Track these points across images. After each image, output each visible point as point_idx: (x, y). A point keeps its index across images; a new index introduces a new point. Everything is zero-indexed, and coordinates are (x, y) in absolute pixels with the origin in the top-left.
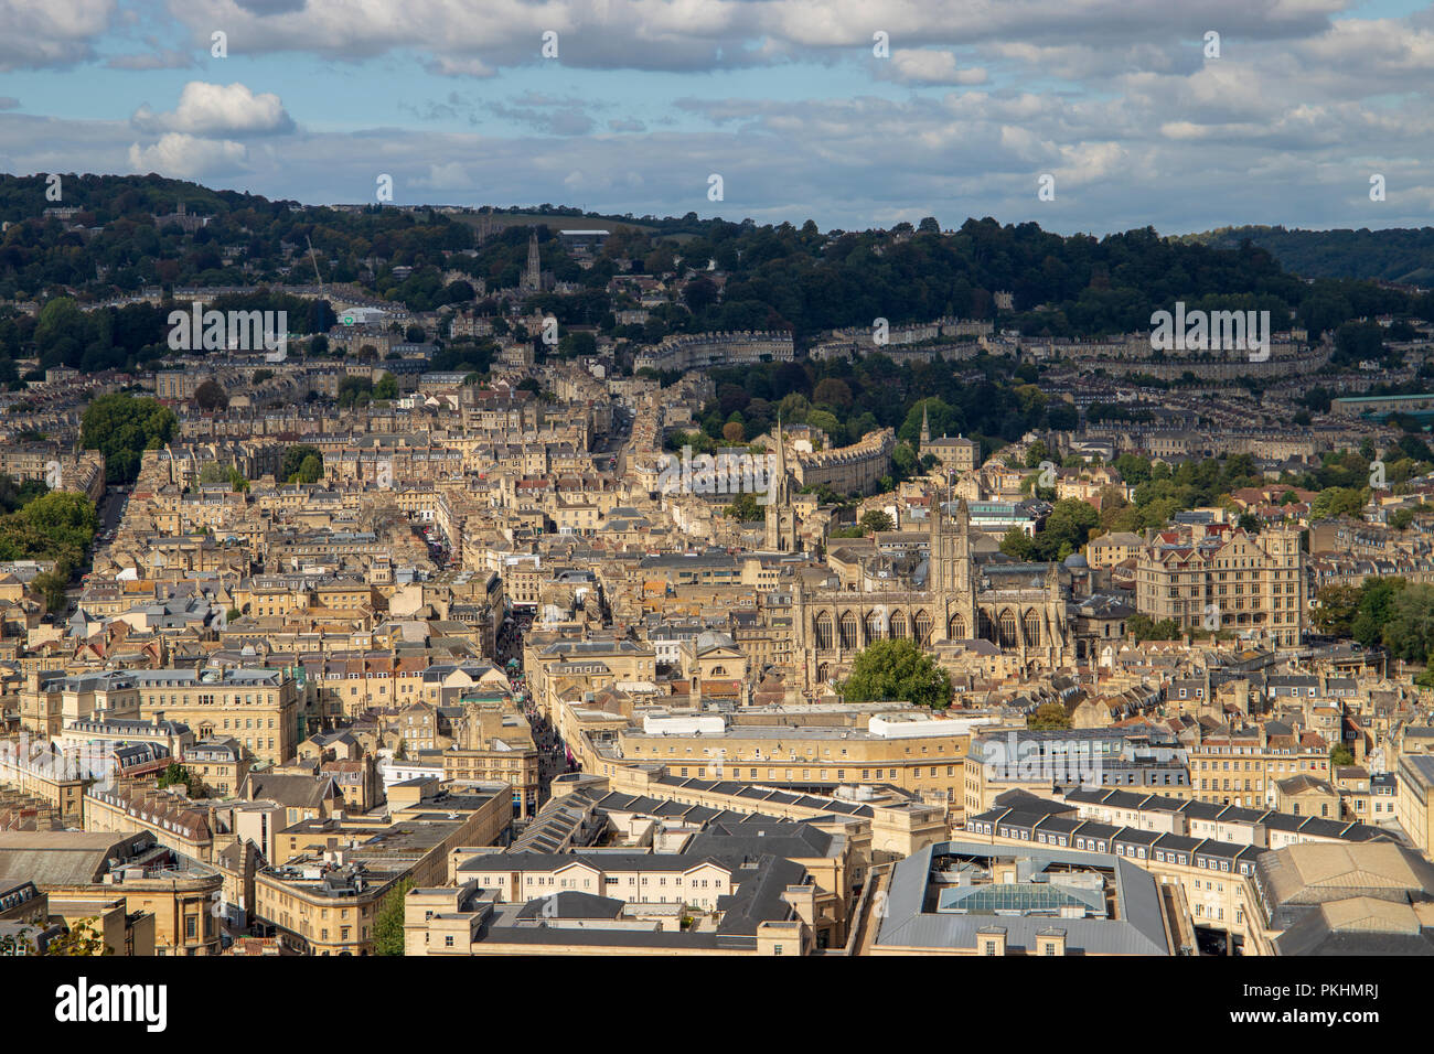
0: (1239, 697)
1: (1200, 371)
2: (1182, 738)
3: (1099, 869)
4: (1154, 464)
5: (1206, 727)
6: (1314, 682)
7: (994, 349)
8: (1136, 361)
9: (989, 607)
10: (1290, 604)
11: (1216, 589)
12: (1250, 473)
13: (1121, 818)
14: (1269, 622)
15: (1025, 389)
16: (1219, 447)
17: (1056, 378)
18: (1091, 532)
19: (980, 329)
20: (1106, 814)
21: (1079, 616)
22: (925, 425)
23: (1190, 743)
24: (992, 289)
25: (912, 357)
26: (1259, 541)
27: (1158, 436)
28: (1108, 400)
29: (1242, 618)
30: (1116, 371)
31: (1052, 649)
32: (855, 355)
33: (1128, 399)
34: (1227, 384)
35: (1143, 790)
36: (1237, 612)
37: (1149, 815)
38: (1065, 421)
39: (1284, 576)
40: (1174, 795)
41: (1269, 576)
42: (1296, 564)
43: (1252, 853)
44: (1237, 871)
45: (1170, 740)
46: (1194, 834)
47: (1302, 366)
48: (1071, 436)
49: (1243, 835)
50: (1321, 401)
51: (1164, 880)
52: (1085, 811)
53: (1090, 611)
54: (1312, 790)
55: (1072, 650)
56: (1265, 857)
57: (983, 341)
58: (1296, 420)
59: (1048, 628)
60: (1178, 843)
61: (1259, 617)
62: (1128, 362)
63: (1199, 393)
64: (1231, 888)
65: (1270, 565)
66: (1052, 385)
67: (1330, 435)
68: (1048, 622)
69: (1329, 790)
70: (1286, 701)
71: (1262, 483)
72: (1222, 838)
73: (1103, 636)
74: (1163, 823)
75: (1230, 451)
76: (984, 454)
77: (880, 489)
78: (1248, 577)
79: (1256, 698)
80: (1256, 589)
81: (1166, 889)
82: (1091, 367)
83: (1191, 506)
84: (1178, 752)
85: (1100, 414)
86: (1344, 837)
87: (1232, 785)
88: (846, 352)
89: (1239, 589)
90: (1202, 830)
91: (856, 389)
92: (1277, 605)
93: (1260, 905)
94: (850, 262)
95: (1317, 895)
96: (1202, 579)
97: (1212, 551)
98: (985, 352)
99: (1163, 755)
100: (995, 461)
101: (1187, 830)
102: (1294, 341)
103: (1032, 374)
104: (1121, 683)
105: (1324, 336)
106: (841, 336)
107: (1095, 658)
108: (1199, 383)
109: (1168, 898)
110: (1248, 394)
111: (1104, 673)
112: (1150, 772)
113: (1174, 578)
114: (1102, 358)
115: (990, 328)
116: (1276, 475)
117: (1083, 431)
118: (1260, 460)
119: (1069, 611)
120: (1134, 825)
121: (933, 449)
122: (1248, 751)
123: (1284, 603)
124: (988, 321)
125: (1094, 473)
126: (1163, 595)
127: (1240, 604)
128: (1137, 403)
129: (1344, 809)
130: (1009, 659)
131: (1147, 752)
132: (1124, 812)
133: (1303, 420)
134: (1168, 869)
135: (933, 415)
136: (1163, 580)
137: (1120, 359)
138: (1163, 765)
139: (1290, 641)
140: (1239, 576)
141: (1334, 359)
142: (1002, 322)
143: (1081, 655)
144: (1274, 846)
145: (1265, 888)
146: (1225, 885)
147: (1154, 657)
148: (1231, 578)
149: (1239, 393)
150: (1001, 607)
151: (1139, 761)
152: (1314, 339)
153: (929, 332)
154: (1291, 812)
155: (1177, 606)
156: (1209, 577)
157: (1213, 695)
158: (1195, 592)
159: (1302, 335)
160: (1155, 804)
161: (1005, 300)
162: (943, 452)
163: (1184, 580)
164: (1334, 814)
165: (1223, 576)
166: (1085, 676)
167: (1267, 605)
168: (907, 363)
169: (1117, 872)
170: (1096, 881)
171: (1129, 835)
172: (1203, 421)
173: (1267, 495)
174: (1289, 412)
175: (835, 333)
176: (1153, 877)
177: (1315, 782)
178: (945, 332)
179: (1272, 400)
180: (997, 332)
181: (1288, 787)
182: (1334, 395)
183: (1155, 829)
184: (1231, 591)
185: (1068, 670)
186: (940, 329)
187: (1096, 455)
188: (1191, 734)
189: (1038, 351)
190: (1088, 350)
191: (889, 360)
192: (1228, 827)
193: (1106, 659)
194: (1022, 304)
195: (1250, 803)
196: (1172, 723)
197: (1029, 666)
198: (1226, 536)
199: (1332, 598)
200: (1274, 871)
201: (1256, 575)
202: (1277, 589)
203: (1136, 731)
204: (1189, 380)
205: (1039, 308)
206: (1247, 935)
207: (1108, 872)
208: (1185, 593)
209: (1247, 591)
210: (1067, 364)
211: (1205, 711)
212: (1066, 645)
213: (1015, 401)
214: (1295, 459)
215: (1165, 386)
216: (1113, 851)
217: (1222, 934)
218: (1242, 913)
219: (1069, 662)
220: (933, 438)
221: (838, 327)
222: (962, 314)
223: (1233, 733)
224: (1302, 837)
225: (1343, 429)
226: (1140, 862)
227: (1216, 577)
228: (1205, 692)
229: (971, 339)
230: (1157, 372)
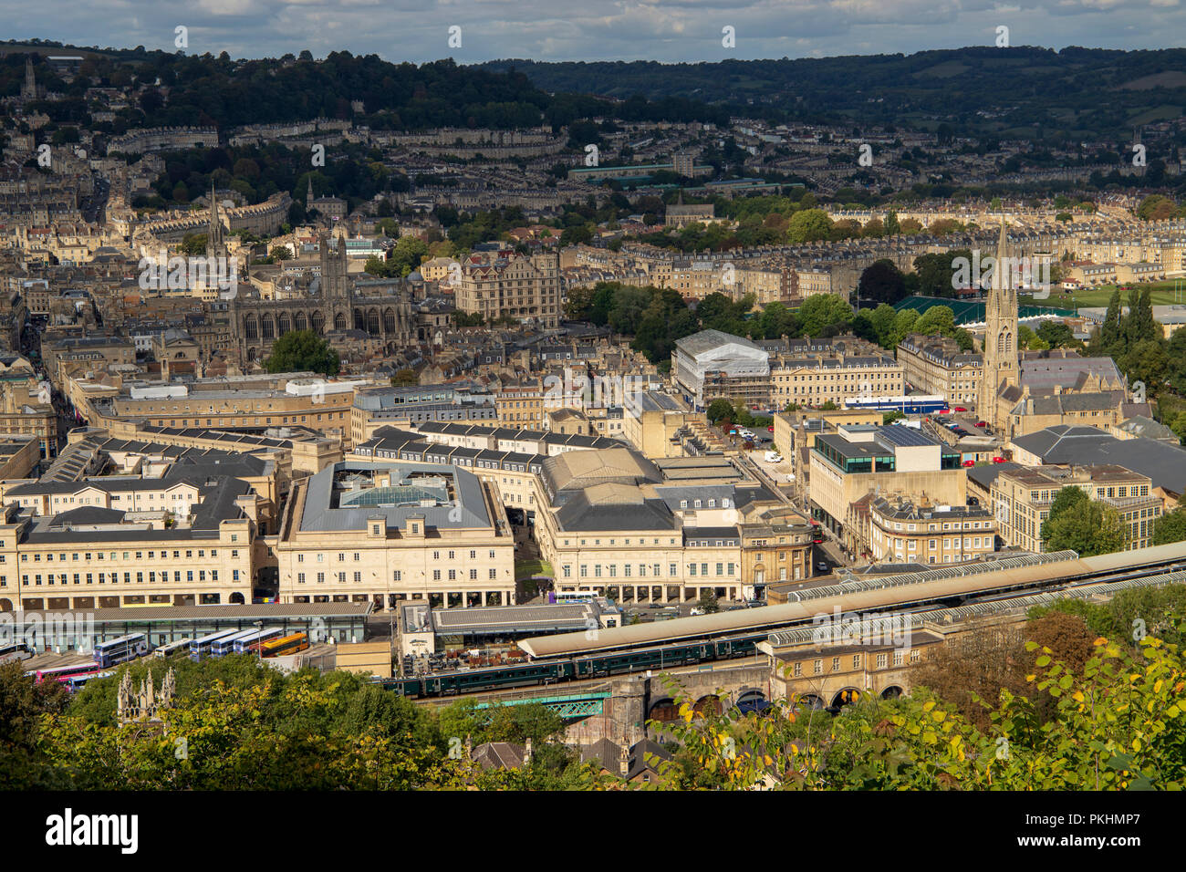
0: (524, 362)
1: (486, 153)
2: (490, 388)
3: (443, 474)
4: (460, 213)
5: (505, 380)
6: (570, 350)
7: (353, 139)
8: (445, 146)
9: (362, 308)
10: (552, 301)
11: (505, 293)
12: (521, 218)
13: (455, 441)
14: (539, 313)
15: (375, 165)
16: (499, 202)
17: (394, 158)
18: (423, 258)
19: (345, 125)
20: (444, 439)
21: (420, 312)
22: (310, 189)
23: (495, 391)
24: (350, 99)
25: (298, 144)
26: (532, 261)
27: (462, 195)
28: (428, 172)
29: (522, 311)
30: (433, 153)
31: (403, 334)
32: (261, 143)
33: (441, 171)
34: (503, 161)
35: (467, 423)
36: (519, 306)
37: (472, 438)
38: (401, 186)
39: (547, 283)
40: (487, 425)
41: (539, 283)
42: (555, 275)
43: (539, 459)
44: (530, 471)
45: (483, 390)
46: (501, 449)
47: (549, 149)
48: (407, 196)
49: (532, 448)
50: (561, 172)
51: (484, 479)
52: (431, 438)
53: (426, 309)
54: (572, 418)
55: (416, 335)
56: (547, 461)
57: (345, 133)
58: (547, 184)
59: (400, 320)
60: (492, 456)
61: (532, 310)
62: (440, 147)
63: (486, 167)
64: (525, 482)
65: (539, 276)
66: (392, 162)
67: (568, 193)
68: (400, 316)
69: (582, 417)
70: (553, 362)
71: (529, 225)
72: (519, 451)
73: (435, 324)
74: (481, 443)
75: (507, 204)
76: (351, 209)
77: (281, 232)
78: (525, 284)
79: (534, 361)
80: (530, 292)
81: (486, 485)
82: (416, 150)
83: (485, 241)
84: (489, 397)
85: (423, 181)
86: (594, 446)
87: (521, 417)
88: (254, 141)
89: (520, 292)
90: (506, 446)
91: (262, 166)
92: (544, 302)
93: (545, 491)
94: (253, 80)
95: (581, 483)
96: (497, 286)
97: (503, 268)
98: (348, 141)
99: (479, 399)
100: (357, 213)
101: (497, 447)
102: (544, 133)
103: (379, 155)
104: (449, 354)
105: (562, 130)
106: (251, 130)
107: (432, 339)
108: (486, 161)
109: (488, 491)
110: (516, 167)
111: (438, 349)
112: (471, 411)
113: (479, 286)
114: (423, 144)
115: (350, 125)
116: (536, 219)
117: (413, 193)
118: (527, 210)
119: (413, 309)
120: (463, 445)
121: (316, 205)
122: (531, 395)
123: (548, 300)
124: (348, 120)
125: (422, 219)
126: (472, 297)
127: (521, 302)
128: (447, 174)
129: (591, 429)
130: (375, 341)
131: (469, 398)
132: (456, 437)
133: (552, 184)
134: (486, 472)
135: (314, 183)
136: (472, 288)
137: (435, 145)
138: (480, 406)
139: (552, 324)
140: (520, 284)
141: (568, 145)
142: (357, 121)
143: (421, 338)
144: (551, 454)
145: (548, 481)
146: (522, 480)
147: (469, 337)
148: (515, 285)
149: (510, 166)
150: (369, 307)
151: (465, 404)
152: (556, 132)
153: (310, 128)
154: (559, 432)
155: (481, 304)
156: (501, 285)
157: (508, 360)
158: (492, 295)
159: (549, 129)
160: (477, 431)
161: (359, 106)
162: (322, 207)
163: (486, 287)
164: (585, 432)
165: (510, 284)
166: (425, 350)
167: (537, 302)
168: (295, 148)
169: (455, 476)
170: (440, 483)
171: (461, 452)
172: (489, 185)
173: (532, 232)
174: (543, 179)
175: (246, 128)
176: (478, 478)
177: (573, 412)
178: (320, 127)
179: (532, 171)
180: (354, 128)
181: (558, 416)
182: (570, 167)
183: (477, 447)
184: (515, 294)
185: (414, 347)
186: (317, 125)
187: (423, 208)
188: (496, 385)
189: (381, 140)
190: (414, 139)
191: (284, 146)
192: (522, 443)
193: (438, 340)
194: (370, 109)
195: (533, 427)
196: (484, 379)
197: (389, 346)
198: (511, 258)
199: (576, 296)
200: (554, 469)
201: (530, 283)
202: (543, 292)
203: (461, 385)
204: (480, 158)
205: (381, 112)
206: (537, 510)
207: (449, 476)
208: (486, 296)
209: (525, 293)
210: (402, 149)
211: (503, 371)
212: (412, 332)
213: (369, 173)
214: (548, 209)
215: (464, 162)
216: (451, 463)
217: (520, 511)
218: (533, 497)
219: (414, 342)
220: (316, 197)
221: (248, 124)
222: (331, 116)
223: (522, 384)
224: (568, 447)
225: (575, 189)
226: (468, 469)
227: (505, 285)
228: (502, 358)
229: (339, 132)
230: (459, 153)
